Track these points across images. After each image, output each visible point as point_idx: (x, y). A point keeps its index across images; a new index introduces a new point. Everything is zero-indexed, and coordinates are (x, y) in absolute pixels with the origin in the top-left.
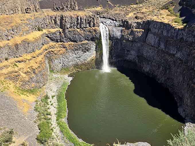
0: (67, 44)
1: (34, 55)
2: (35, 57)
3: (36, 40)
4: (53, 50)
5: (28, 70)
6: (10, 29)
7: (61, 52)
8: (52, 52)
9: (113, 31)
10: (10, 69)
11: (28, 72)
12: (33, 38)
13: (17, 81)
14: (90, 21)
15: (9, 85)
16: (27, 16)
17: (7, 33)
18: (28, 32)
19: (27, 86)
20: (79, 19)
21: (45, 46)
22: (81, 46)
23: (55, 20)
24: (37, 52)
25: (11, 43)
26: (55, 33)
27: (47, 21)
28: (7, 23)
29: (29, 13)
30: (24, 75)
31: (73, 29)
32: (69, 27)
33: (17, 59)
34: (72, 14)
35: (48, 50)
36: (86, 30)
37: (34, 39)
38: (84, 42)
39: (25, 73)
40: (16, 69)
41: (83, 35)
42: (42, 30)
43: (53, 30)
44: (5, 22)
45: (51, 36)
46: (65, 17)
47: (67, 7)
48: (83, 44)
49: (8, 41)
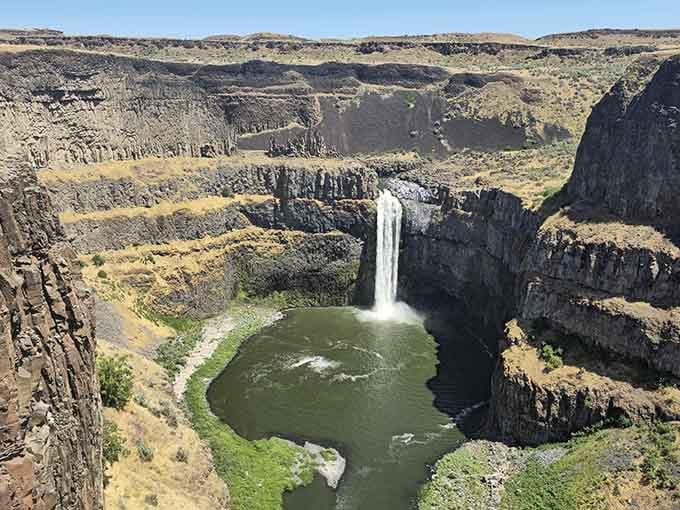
0: (289, 234)
1: (198, 245)
2: (197, 251)
3: (210, 215)
4: (253, 244)
5: (175, 273)
6: (155, 186)
7: (273, 251)
8: (250, 250)
9: (412, 213)
10: (137, 265)
11: (173, 278)
12: (203, 210)
13: (146, 292)
14: (351, 184)
15: (126, 295)
16: (204, 162)
17: (148, 192)
18: (194, 196)
19: (165, 306)
20: (323, 177)
21: (236, 233)
22: (324, 243)
23: (267, 177)
24: (207, 240)
25: (151, 213)
26: (262, 206)
27: (250, 176)
28: (153, 174)
29: (209, 157)
30: (163, 283)
31: (306, 199)
32: (298, 195)
33: (156, 248)
34: (309, 164)
35: (241, 243)
36: (339, 204)
37: (204, 212)
38: (331, 233)
39: (167, 279)
40: (150, 266)
41: (330, 216)
42: (232, 197)
43: (258, 199)
44: (148, 172)
45: (252, 210)
46: (289, 170)
47: (299, 148)
48: (329, 237)
49: (147, 209)
